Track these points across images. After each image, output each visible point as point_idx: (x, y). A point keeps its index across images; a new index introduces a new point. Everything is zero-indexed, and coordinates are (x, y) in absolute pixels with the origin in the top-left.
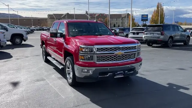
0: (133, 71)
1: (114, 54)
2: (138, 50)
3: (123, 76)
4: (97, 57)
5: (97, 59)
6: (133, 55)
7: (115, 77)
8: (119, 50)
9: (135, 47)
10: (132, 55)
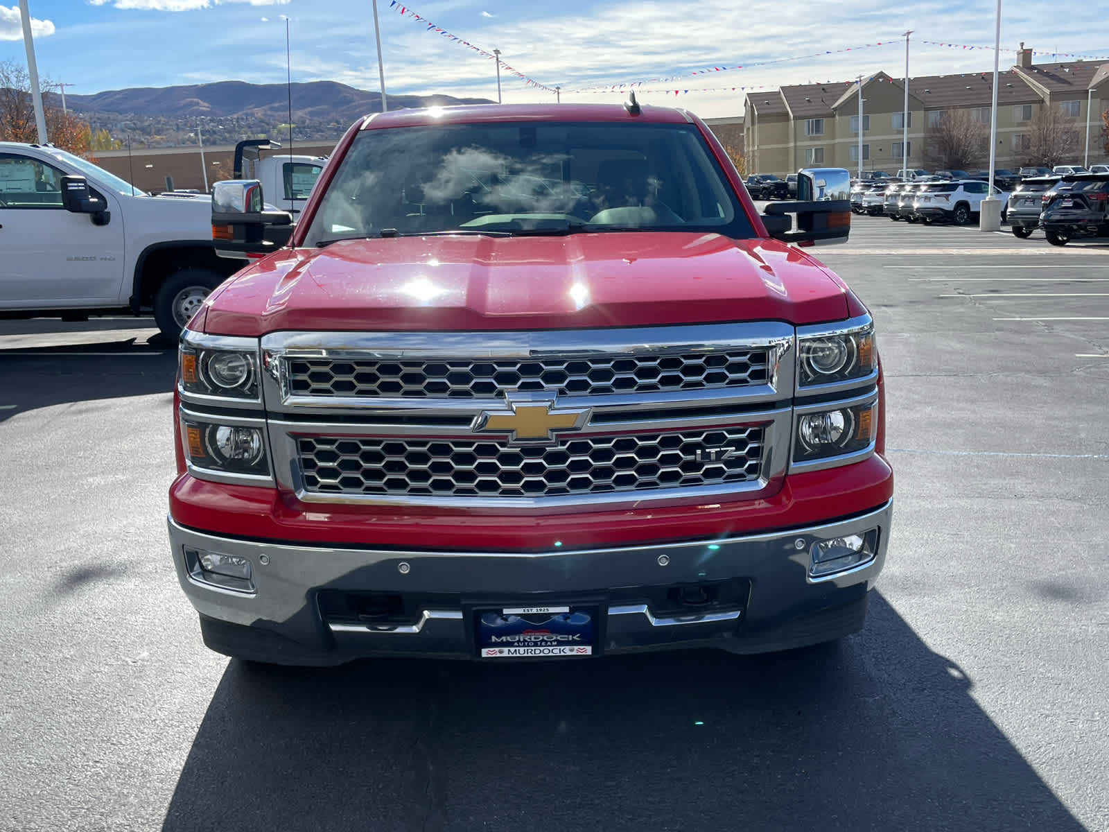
0: (738, 602)
1: (465, 420)
2: (802, 391)
3: (588, 650)
4: (306, 447)
5: (309, 464)
6: (740, 445)
7: (485, 653)
8: (525, 386)
9: (760, 356)
10: (715, 439)
